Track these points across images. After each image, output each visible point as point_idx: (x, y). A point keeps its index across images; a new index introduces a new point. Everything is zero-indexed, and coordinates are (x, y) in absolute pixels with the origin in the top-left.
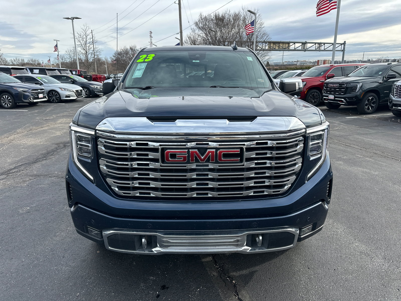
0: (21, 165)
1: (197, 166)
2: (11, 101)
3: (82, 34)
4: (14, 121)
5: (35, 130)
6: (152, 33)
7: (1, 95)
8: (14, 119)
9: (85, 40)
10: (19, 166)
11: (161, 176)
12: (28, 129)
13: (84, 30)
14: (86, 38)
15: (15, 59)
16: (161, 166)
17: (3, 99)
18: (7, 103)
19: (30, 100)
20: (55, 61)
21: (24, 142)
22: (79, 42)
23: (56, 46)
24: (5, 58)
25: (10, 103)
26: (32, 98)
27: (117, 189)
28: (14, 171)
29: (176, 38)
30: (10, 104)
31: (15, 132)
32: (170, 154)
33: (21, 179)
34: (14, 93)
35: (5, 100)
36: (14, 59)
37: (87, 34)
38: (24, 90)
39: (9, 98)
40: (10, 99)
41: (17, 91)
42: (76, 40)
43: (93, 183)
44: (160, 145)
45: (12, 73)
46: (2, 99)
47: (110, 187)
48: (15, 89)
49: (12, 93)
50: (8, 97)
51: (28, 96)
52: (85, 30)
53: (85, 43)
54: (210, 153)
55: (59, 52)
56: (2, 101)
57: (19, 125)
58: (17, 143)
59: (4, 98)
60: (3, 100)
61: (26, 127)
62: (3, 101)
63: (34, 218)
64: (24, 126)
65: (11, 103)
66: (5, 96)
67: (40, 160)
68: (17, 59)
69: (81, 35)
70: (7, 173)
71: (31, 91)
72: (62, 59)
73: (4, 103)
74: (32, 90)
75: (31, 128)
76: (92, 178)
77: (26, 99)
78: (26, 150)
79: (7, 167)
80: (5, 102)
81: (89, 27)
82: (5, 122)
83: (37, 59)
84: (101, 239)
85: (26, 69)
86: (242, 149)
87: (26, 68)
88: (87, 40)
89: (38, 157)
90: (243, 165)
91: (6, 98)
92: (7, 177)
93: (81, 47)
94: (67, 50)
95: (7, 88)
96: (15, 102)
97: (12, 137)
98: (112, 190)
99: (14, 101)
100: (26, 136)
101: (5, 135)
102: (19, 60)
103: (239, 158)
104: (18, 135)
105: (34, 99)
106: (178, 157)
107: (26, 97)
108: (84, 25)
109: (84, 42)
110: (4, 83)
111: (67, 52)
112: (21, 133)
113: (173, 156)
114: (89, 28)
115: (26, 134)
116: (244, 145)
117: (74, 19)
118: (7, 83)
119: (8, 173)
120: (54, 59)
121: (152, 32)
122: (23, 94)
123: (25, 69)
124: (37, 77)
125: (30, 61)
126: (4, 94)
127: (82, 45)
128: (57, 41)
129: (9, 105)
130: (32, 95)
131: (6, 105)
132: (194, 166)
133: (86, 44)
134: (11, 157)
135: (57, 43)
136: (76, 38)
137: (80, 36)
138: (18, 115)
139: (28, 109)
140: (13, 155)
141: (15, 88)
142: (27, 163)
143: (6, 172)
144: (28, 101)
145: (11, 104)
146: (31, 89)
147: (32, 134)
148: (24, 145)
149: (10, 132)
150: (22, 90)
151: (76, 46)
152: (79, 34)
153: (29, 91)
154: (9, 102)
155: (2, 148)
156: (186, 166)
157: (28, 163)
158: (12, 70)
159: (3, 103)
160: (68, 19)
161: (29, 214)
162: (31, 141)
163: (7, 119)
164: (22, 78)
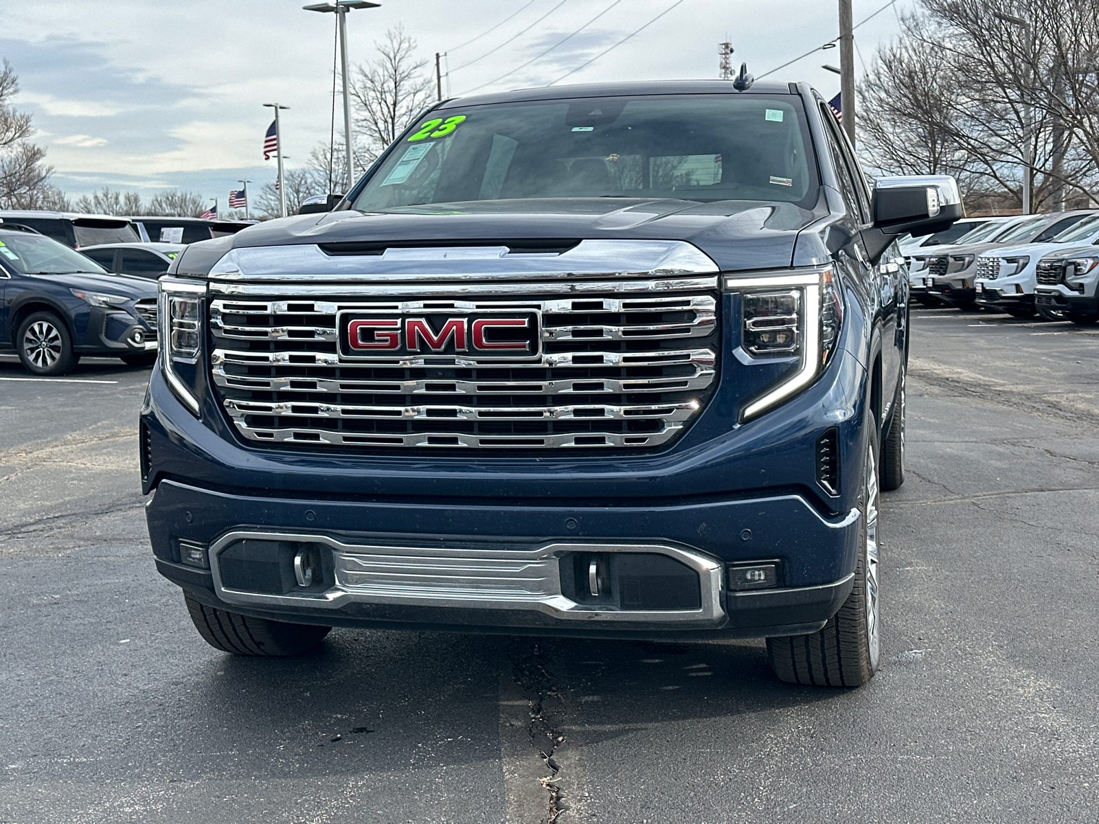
0: (57, 517)
1: (426, 362)
2: (58, 343)
3: (380, 71)
4: (60, 410)
5: (130, 435)
6: (732, 51)
7: (27, 320)
8: (60, 406)
9: (390, 100)
10: (50, 518)
11: (341, 388)
12: (102, 434)
13: (388, 56)
14: (394, 91)
15: (100, 195)
16: (341, 361)
17: (32, 338)
18: (44, 352)
19: (129, 340)
20: (267, 199)
21: (83, 466)
22: (365, 108)
23: (273, 130)
24: (59, 194)
25: (53, 353)
26: (137, 335)
27: (244, 425)
28: (31, 528)
29: (826, 67)
30: (53, 358)
31: (56, 439)
32: (361, 329)
33: (52, 544)
34: (73, 314)
35: (38, 339)
36: (96, 197)
37: (400, 70)
38: (112, 301)
39: (54, 332)
40: (56, 338)
41: (85, 303)
42: (352, 100)
43: (198, 418)
44: (340, 308)
45: (77, 239)
46: (29, 335)
47: (230, 420)
48: (79, 298)
49: (65, 312)
50: (49, 330)
51: (125, 325)
52: (392, 56)
53: (389, 112)
54: (454, 327)
55: (284, 161)
56: (27, 346)
57: (75, 421)
58: (57, 466)
59: (34, 333)
60: (30, 341)
61: (98, 428)
62: (31, 346)
63: (70, 614)
64: (90, 425)
65: (58, 352)
66: (41, 325)
67: (122, 507)
68: (109, 196)
69: (377, 78)
70: (13, 531)
71: (137, 306)
72: (298, 192)
73: (32, 353)
74: (143, 302)
75: (116, 430)
76: (195, 405)
77: (115, 339)
78: (82, 483)
79: (13, 519)
80: (37, 348)
81: (412, 41)
82: (27, 413)
83: (191, 192)
84: (208, 572)
85: (135, 227)
86: (533, 317)
87: (133, 221)
88: (400, 98)
89: (118, 500)
90: (539, 361)
91: (41, 332)
92: (10, 538)
93: (370, 129)
94: (317, 147)
95: (48, 292)
96: (72, 347)
97: (43, 453)
98: (234, 428)
99: (72, 344)
100: (93, 449)
101: (23, 447)
102: (117, 198)
103: (528, 342)
104: (67, 449)
105: (146, 336)
106: (377, 336)
107: (117, 329)
108: (390, 34)
109: (385, 110)
110: (41, 273)
111: (317, 159)
112: (79, 443)
113: (368, 334)
114: (413, 45)
115: (93, 444)
116: (539, 307)
117: (348, 11)
118: (51, 274)
119: (16, 531)
120: (261, 192)
121: (732, 46)
122: (108, 315)
123: (127, 227)
124: (166, 254)
125: (164, 205)
126: (39, 315)
127: (376, 124)
128: (279, 110)
129: (49, 361)
130: (141, 322)
131: (40, 359)
132: (420, 363)
133: (393, 119)
134: (32, 497)
135: (277, 116)
136: (353, 92)
137: (372, 82)
138: (79, 394)
139: (121, 377)
140: (36, 494)
141: (78, 294)
142: (79, 513)
143: (10, 530)
144: (124, 346)
145: (57, 355)
146: (138, 297)
147: (115, 445)
148: (80, 473)
149: (40, 438)
150: (105, 299)
151: (353, 126)
152: (366, 76)
153: (132, 303)
154: (52, 348)
155: (6, 478)
156: (398, 362)
157: (83, 513)
158: (78, 230)
159: (29, 351)
160: (325, 9)
161: (56, 606)
162: (105, 463)
163: (38, 405)
164: (111, 260)
